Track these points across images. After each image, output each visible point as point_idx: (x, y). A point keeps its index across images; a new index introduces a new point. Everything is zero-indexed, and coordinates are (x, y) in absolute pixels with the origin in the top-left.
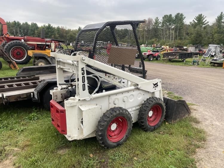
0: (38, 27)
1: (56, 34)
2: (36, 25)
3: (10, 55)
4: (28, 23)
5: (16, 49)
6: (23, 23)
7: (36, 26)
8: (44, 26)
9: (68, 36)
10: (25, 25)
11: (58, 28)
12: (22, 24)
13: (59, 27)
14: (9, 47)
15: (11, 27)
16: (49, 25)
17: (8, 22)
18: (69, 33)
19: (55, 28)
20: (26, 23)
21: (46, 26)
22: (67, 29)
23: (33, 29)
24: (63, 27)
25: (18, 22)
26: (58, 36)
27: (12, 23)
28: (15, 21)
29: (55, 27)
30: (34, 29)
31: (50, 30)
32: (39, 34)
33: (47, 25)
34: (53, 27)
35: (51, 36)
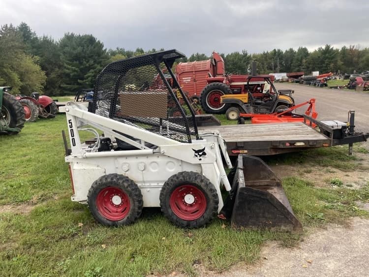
0: (308, 53)
1: (339, 61)
2: (305, 50)
3: (205, 100)
4: (293, 49)
5: (214, 94)
6: (286, 51)
7: (305, 53)
8: (320, 49)
9: (363, 62)
10: (289, 54)
11: (344, 49)
12: (284, 52)
13: (345, 47)
14: (205, 92)
15: (268, 59)
16: (328, 47)
17: (266, 52)
18: (364, 56)
19: (337, 50)
20: (291, 50)
21: (323, 50)
22: (360, 50)
23: (300, 58)
24: (353, 47)
25: (279, 50)
26: (342, 63)
27: (271, 53)
28: (275, 50)
29: (338, 48)
30: (302, 57)
31: (327, 55)
32: (308, 65)
33: (324, 47)
34: (334, 49)
35: (329, 65)
